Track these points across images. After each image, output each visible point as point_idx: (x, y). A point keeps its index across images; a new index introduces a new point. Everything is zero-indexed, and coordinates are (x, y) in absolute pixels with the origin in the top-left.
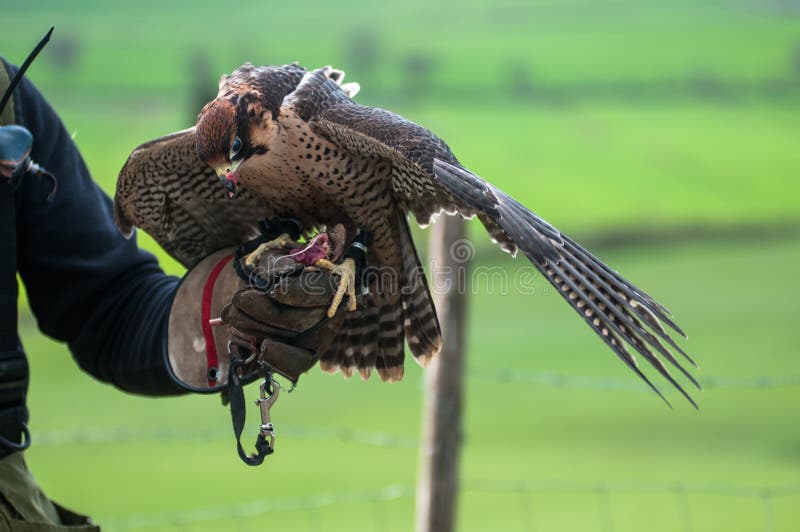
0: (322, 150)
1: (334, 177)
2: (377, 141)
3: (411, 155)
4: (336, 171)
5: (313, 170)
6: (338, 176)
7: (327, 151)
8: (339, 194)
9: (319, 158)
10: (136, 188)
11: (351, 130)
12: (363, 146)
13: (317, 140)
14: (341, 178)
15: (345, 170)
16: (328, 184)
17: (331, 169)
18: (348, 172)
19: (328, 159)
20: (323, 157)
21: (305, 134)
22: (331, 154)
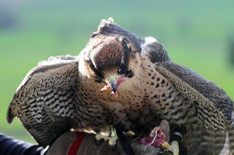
0: (161, 81)
1: (162, 98)
2: (198, 92)
3: (219, 106)
4: (164, 95)
5: (152, 92)
6: (164, 98)
7: (163, 82)
8: (159, 110)
9: (158, 86)
10: (27, 98)
11: (180, 80)
12: (185, 91)
13: (159, 75)
14: (165, 100)
15: (168, 96)
16: (157, 102)
17: (162, 94)
18: (170, 97)
19: (163, 87)
20: (160, 85)
21: (152, 71)
22: (165, 84)
